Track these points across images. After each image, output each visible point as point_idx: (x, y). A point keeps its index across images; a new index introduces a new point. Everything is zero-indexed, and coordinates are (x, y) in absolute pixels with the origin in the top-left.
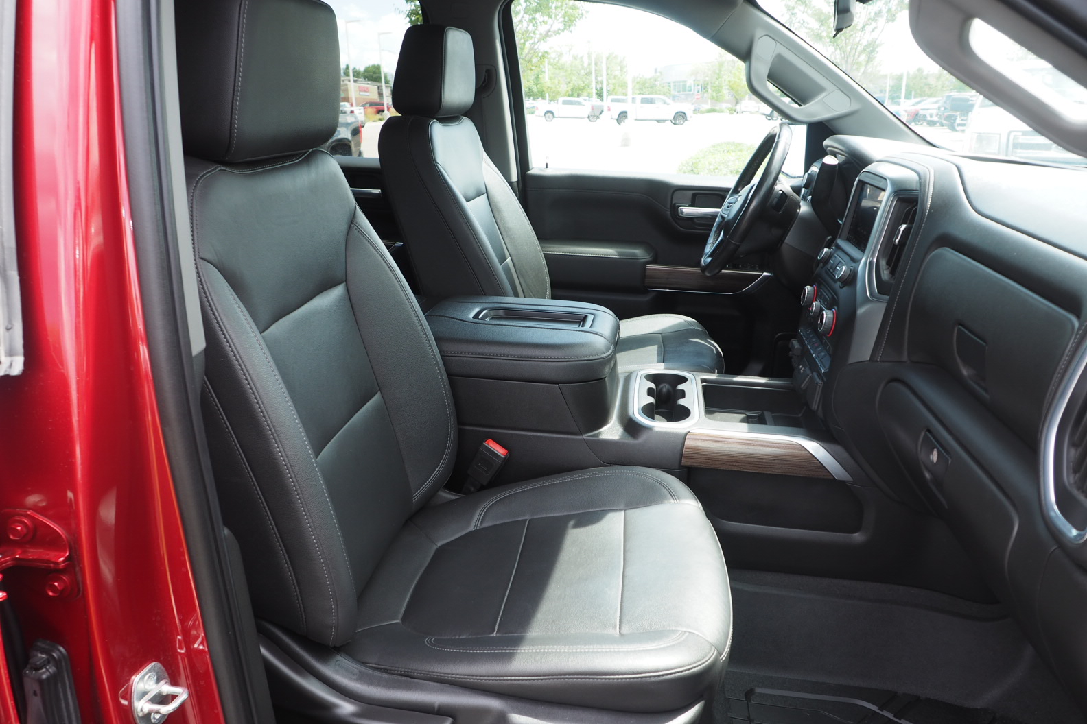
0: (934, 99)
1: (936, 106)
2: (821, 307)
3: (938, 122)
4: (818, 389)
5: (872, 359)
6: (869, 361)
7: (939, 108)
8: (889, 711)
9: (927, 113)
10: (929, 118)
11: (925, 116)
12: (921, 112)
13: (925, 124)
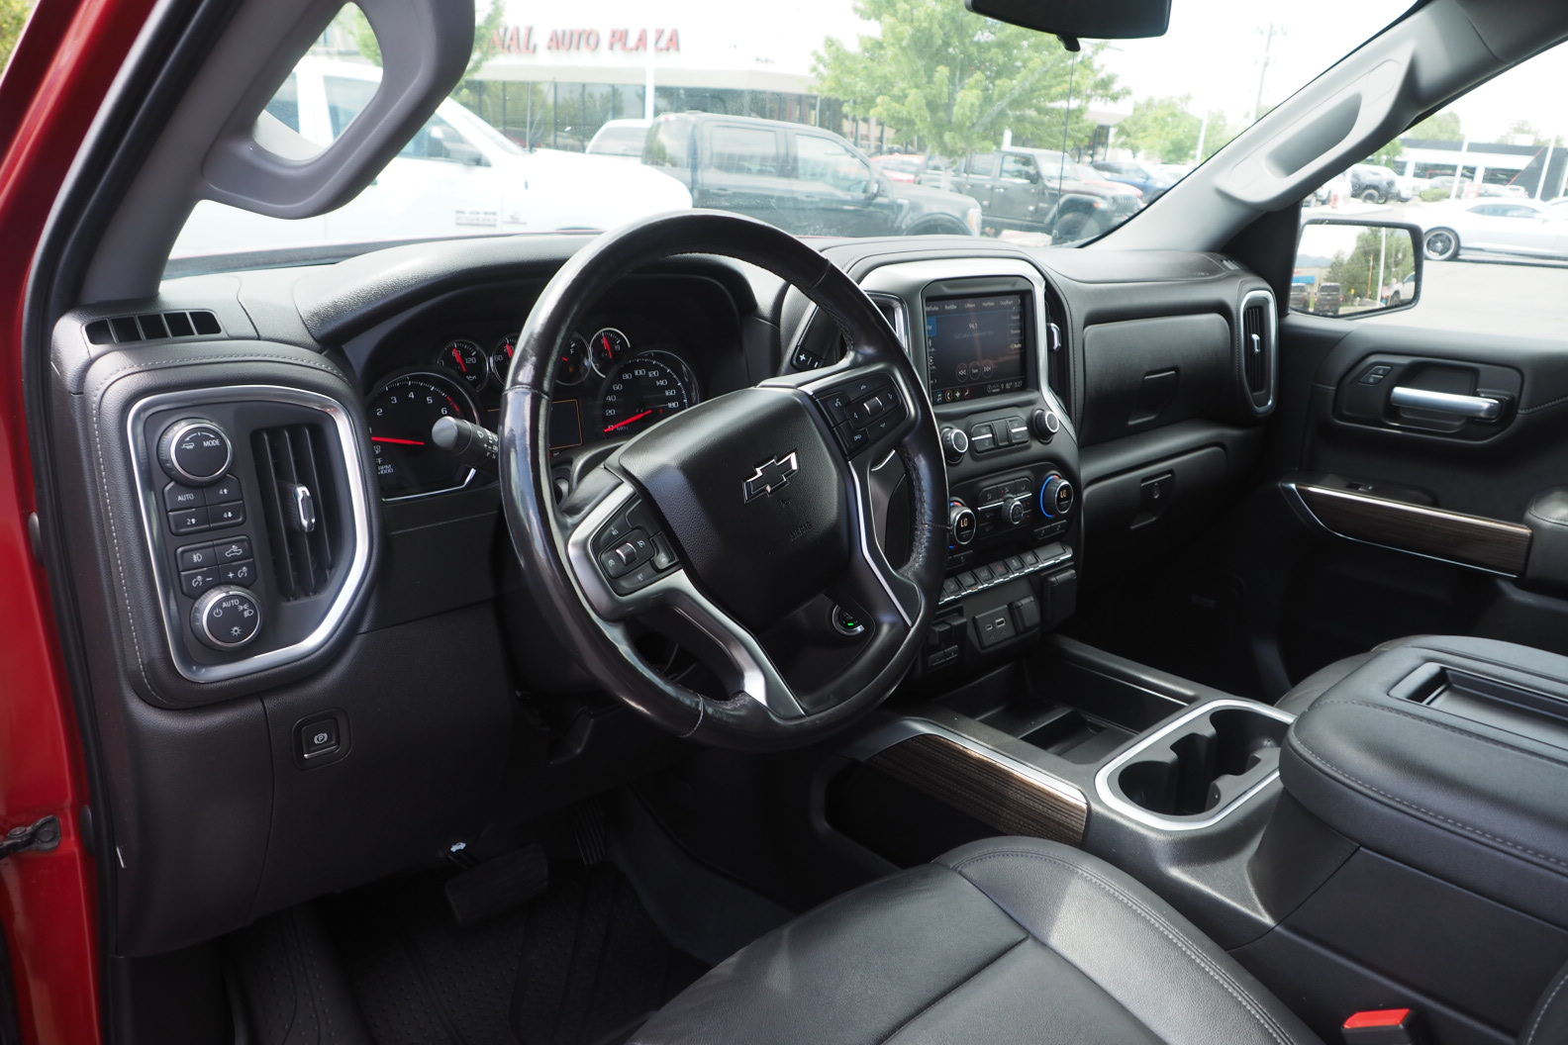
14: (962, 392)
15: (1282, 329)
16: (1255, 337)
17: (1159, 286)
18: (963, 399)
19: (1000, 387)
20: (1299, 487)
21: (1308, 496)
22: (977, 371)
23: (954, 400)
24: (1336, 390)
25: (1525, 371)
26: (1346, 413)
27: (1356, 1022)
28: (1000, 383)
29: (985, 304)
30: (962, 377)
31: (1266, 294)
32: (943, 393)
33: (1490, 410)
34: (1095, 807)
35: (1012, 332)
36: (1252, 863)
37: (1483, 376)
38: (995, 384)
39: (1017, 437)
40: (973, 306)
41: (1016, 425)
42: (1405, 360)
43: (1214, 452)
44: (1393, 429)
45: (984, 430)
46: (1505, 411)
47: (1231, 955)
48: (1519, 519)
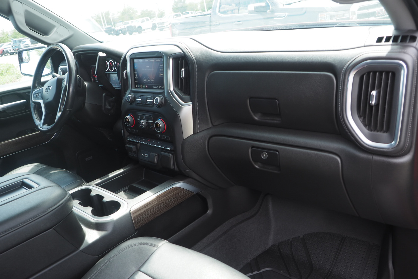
0: (8, 43)
1: (10, 46)
2: (146, 122)
3: (14, 53)
4: (171, 158)
5: (194, 133)
6: (193, 134)
7: (12, 47)
8: (255, 271)
9: (8, 50)
10: (10, 52)
11: (7, 51)
12: (5, 50)
13: (9, 54)
14: (145, 86)
18: (145, 88)
19: (157, 87)
22: (149, 80)
23: (143, 88)
28: (157, 86)
29: (151, 61)
30: (145, 82)
32: (140, 85)
35: (160, 70)
38: (155, 85)
39: (148, 102)
40: (148, 61)
41: (149, 99)
45: (139, 98)
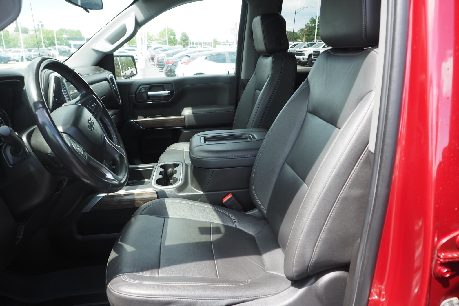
15: (117, 83)
16: (113, 86)
17: (87, 76)
20: (134, 120)
21: (137, 122)
24: (135, 96)
25: (173, 84)
26: (139, 101)
27: (225, 200)
31: (112, 75)
33: (169, 93)
34: (157, 190)
36: (192, 185)
37: (165, 86)
42: (148, 86)
43: (114, 117)
44: (150, 102)
46: (171, 93)
47: (200, 201)
48: (180, 115)
